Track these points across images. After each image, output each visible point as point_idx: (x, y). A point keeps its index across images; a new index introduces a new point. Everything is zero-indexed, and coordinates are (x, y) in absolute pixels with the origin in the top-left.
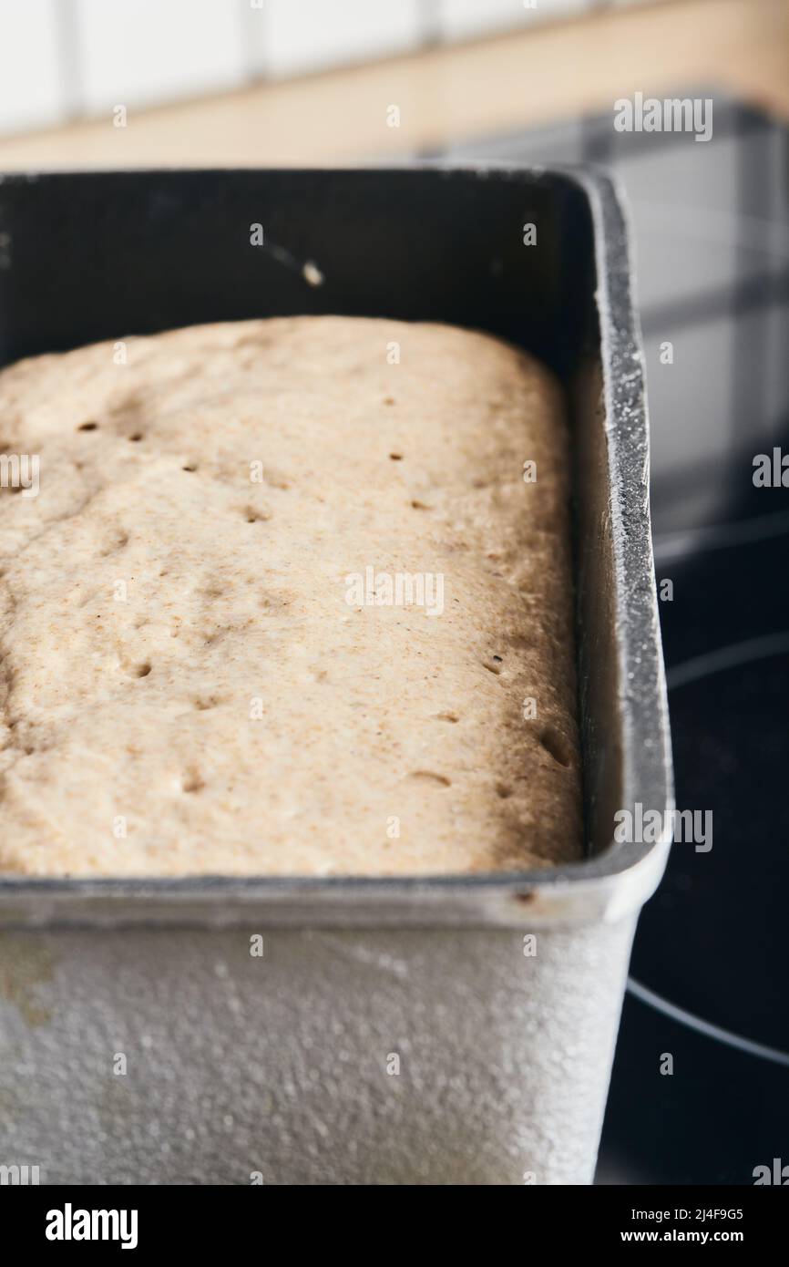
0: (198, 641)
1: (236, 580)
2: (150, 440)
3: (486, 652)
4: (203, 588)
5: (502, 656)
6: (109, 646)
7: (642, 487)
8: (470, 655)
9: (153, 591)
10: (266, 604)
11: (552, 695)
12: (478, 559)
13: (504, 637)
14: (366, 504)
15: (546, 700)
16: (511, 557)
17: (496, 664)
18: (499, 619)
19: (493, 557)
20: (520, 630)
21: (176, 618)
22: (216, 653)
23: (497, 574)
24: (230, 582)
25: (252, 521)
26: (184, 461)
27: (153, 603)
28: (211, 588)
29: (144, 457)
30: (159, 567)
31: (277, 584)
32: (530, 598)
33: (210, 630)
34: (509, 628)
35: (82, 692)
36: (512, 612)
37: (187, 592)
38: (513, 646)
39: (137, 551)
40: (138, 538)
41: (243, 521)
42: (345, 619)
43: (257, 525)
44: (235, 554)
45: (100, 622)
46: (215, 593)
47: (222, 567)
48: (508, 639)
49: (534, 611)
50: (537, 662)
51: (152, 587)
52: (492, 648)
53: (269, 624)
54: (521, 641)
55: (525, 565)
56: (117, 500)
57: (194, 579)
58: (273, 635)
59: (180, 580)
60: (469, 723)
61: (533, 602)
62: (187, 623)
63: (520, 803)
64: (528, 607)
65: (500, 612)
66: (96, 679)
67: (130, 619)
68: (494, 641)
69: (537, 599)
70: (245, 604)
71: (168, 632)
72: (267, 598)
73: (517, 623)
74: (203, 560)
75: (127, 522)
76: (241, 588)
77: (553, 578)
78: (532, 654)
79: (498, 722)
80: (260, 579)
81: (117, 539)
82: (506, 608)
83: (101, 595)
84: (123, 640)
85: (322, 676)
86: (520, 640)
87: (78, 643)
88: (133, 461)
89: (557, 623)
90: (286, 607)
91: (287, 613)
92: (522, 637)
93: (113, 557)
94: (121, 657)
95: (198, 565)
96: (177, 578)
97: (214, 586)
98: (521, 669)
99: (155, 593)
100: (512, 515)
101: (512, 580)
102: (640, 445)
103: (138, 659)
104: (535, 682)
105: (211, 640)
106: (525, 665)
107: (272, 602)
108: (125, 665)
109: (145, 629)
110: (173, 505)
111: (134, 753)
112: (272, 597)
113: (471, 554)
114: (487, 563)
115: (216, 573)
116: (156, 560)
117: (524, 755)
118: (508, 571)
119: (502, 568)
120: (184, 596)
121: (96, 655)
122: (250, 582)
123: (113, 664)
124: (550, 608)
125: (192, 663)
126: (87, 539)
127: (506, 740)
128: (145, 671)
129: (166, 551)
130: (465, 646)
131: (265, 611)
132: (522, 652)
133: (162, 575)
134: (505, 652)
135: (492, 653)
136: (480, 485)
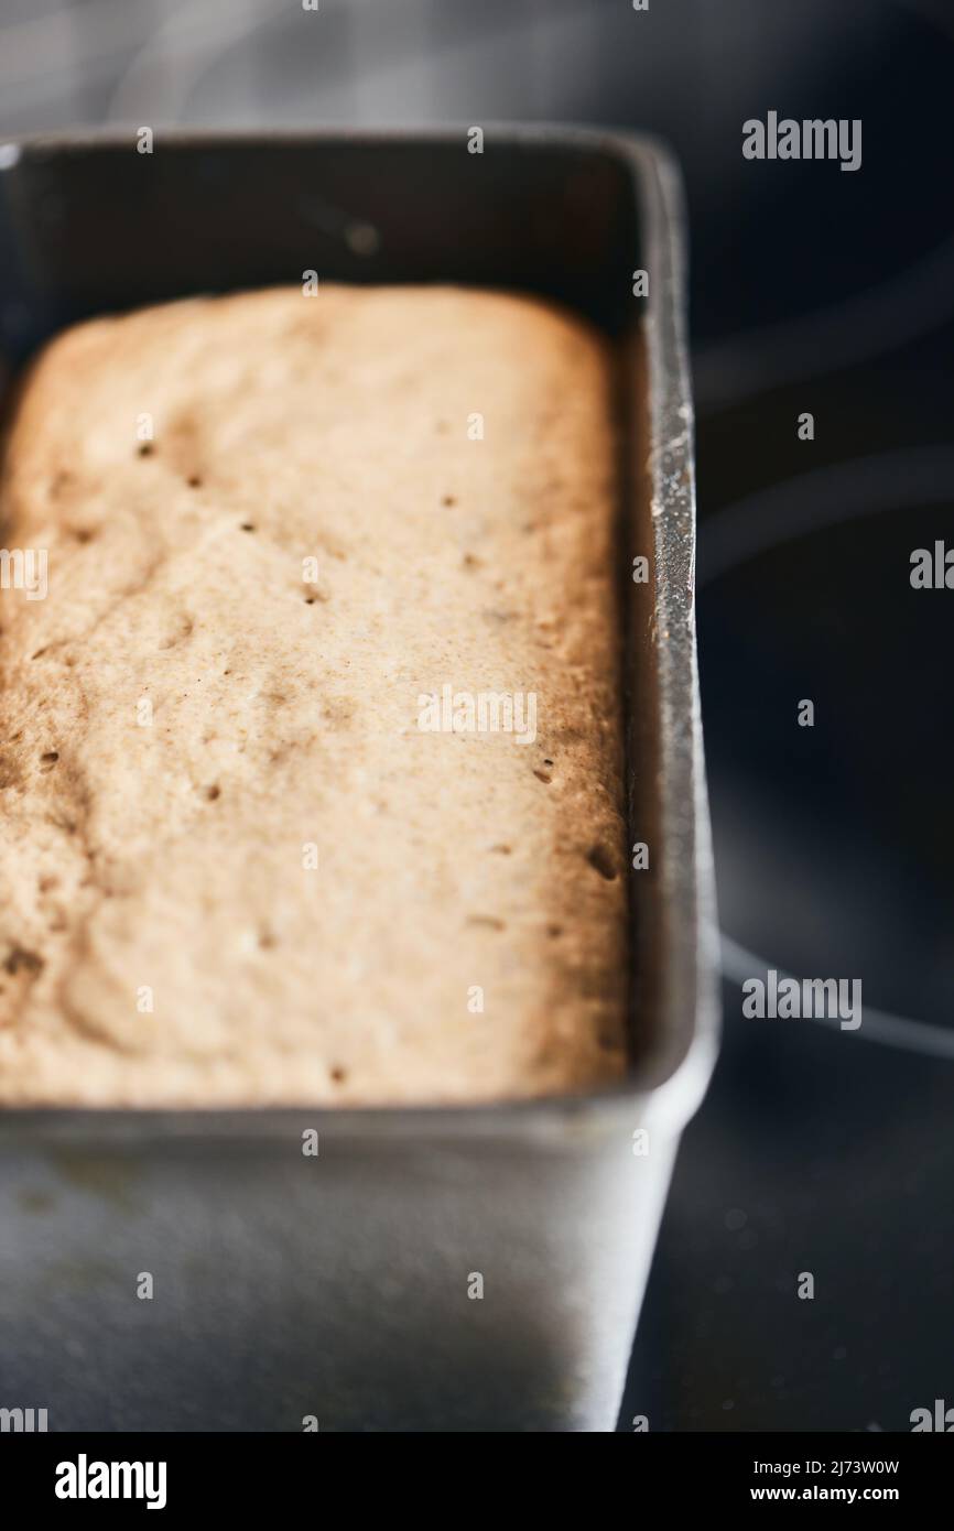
0: (265, 758)
1: (300, 684)
2: (208, 490)
3: (538, 756)
4: (267, 691)
5: (552, 759)
6: (179, 765)
7: (688, 593)
8: (521, 765)
9: (218, 696)
10: (327, 714)
11: (601, 796)
12: (529, 629)
13: (554, 733)
14: (422, 575)
15: (594, 807)
16: (561, 625)
17: (547, 769)
18: (550, 712)
19: (544, 627)
20: (570, 723)
21: (243, 732)
22: (281, 775)
23: (548, 647)
24: (292, 686)
25: (310, 602)
26: (243, 518)
27: (220, 712)
28: (274, 692)
29: (205, 513)
30: (224, 664)
31: (338, 690)
32: (578, 672)
33: (275, 745)
34: (559, 722)
35: (157, 821)
36: (562, 701)
37: (251, 697)
38: (563, 743)
39: (203, 643)
40: (202, 626)
41: (300, 600)
42: (401, 730)
43: (316, 606)
44: (296, 649)
45: (171, 737)
46: (278, 699)
47: (284, 667)
48: (558, 736)
49: (583, 690)
50: (586, 757)
51: (218, 690)
52: (544, 750)
53: (331, 742)
54: (572, 734)
55: (574, 633)
56: (181, 574)
57: (257, 681)
58: (335, 756)
59: (245, 681)
60: (521, 855)
61: (581, 678)
62: (252, 736)
63: (570, 943)
64: (577, 686)
65: (550, 702)
66: (169, 806)
67: (199, 733)
68: (545, 742)
69: (587, 673)
70: (307, 715)
71: (235, 747)
72: (328, 708)
73: (567, 714)
74: (265, 657)
75: (192, 604)
76: (304, 694)
77: (602, 643)
78: (581, 749)
79: (548, 849)
80: (321, 683)
81: (180, 624)
82: (556, 696)
83: (170, 702)
84: (193, 759)
85: (383, 807)
86: (570, 734)
87: (150, 761)
88: (192, 519)
89: (606, 696)
90: (348, 720)
91: (347, 727)
92: (571, 730)
93: (179, 650)
94: (191, 777)
95: (261, 663)
96: (242, 678)
97: (277, 689)
98: (570, 772)
99: (221, 699)
100: (560, 567)
101: (561, 653)
102: (687, 536)
103: (207, 781)
104: (584, 787)
105: (276, 758)
106: (575, 765)
107: (333, 712)
108: (196, 787)
109: (214, 743)
110: (234, 581)
111: (209, 905)
112: (333, 707)
113: (522, 624)
114: (538, 634)
115: (279, 674)
116: (220, 654)
117: (574, 886)
118: (559, 642)
119: (552, 638)
120: (247, 699)
121: (167, 777)
122: (311, 685)
123: (184, 787)
124: (598, 679)
125: (259, 787)
126: (154, 623)
127: (557, 869)
128: (214, 794)
129: (229, 643)
130: (517, 754)
131: (327, 723)
132: (571, 749)
133: (226, 673)
134: (555, 753)
135: (543, 756)
136: (530, 528)
